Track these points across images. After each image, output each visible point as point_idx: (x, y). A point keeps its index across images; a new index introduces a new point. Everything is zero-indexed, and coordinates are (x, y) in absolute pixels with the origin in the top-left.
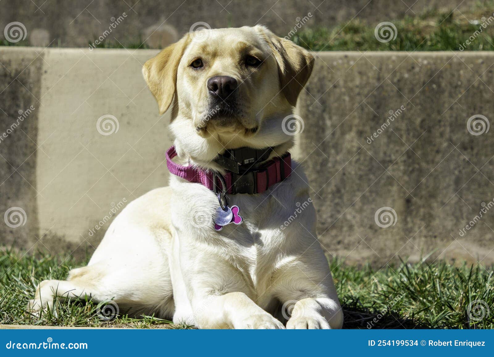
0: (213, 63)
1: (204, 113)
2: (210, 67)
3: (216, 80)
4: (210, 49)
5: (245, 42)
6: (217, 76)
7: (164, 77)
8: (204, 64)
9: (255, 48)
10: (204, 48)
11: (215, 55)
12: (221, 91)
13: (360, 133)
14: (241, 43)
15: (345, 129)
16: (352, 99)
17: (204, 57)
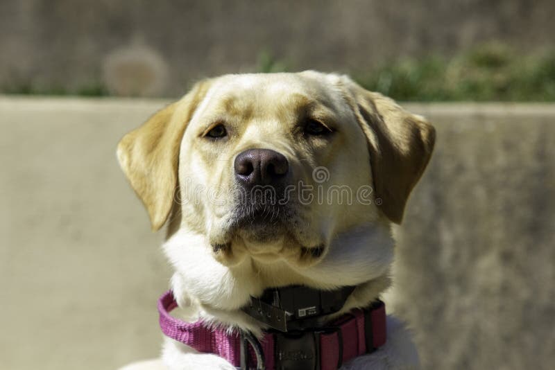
0: (245, 130)
1: (227, 216)
2: (238, 136)
3: (250, 156)
4: (240, 105)
5: (305, 94)
6: (252, 148)
7: (156, 163)
8: (229, 132)
9: (323, 107)
10: (229, 104)
11: (248, 115)
12: (258, 175)
13: (506, 257)
14: (297, 95)
15: (477, 248)
16: (491, 193)
17: (228, 118)
